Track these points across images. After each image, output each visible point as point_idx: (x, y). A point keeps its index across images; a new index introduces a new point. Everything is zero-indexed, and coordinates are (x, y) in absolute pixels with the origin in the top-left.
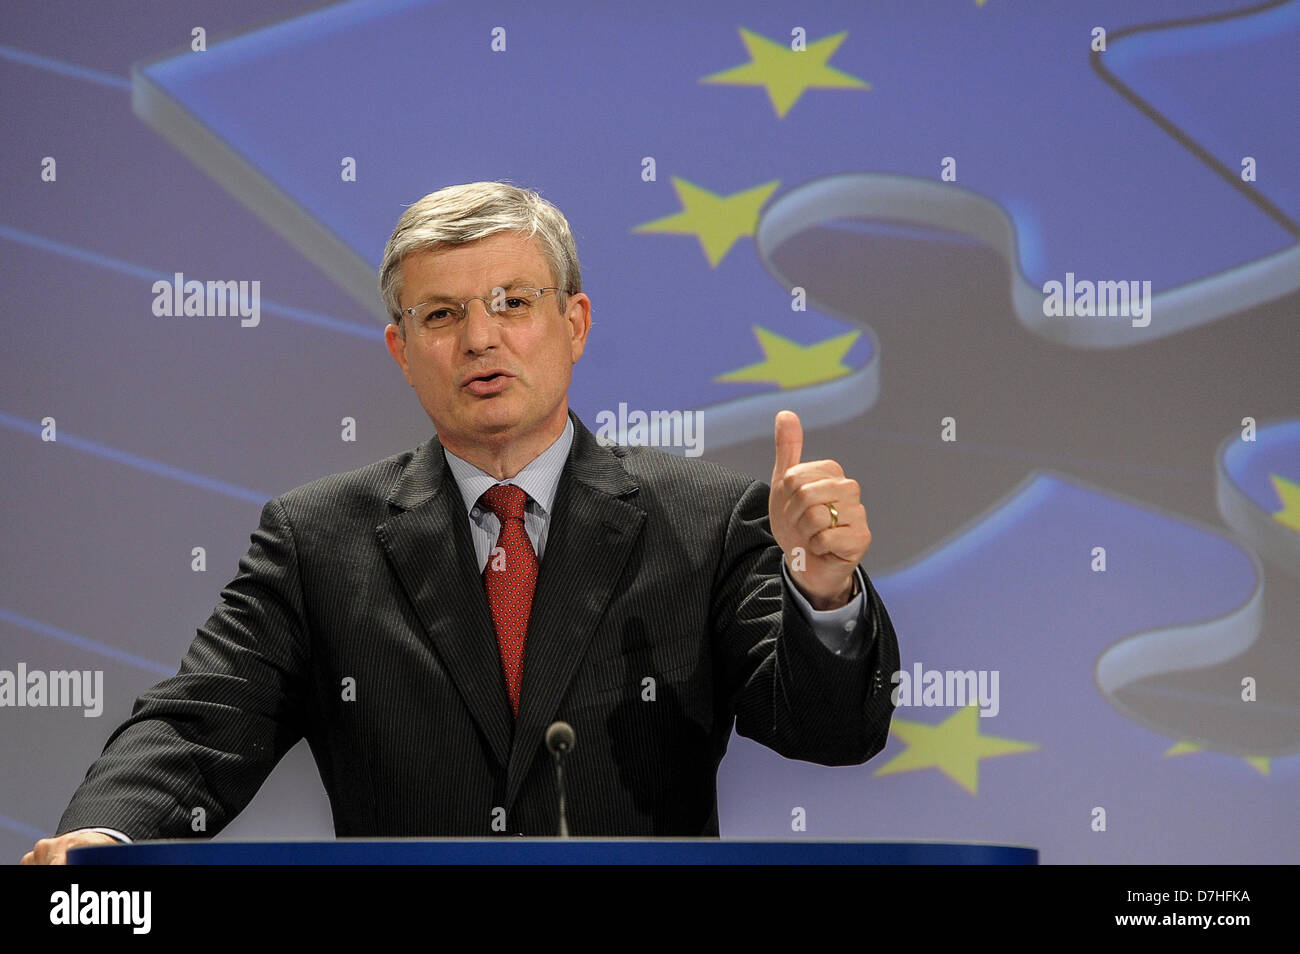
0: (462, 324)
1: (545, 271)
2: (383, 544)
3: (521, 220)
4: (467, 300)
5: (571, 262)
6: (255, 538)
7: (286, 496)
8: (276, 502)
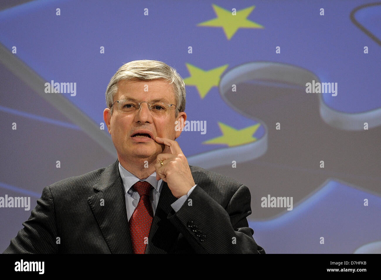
0: (137, 111)
1: (173, 99)
2: (90, 205)
3: (168, 76)
4: (142, 102)
5: (183, 98)
6: (38, 202)
7: (52, 185)
8: (48, 188)
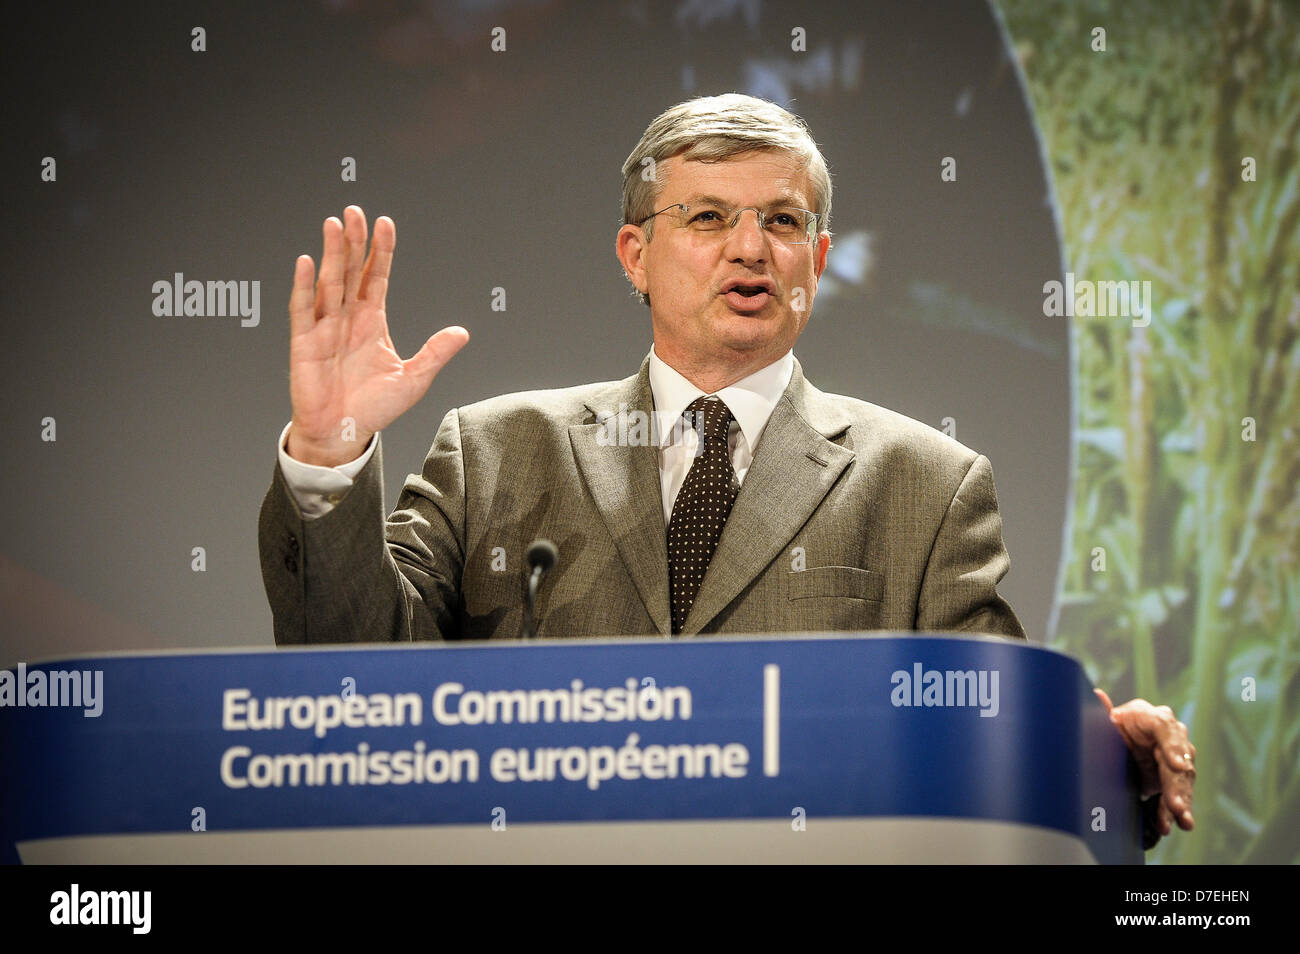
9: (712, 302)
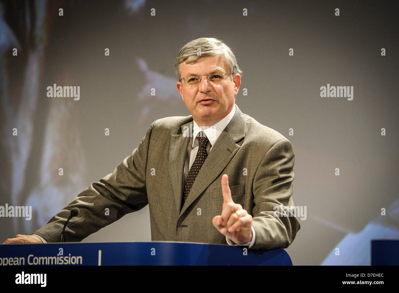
9: (197, 104)
